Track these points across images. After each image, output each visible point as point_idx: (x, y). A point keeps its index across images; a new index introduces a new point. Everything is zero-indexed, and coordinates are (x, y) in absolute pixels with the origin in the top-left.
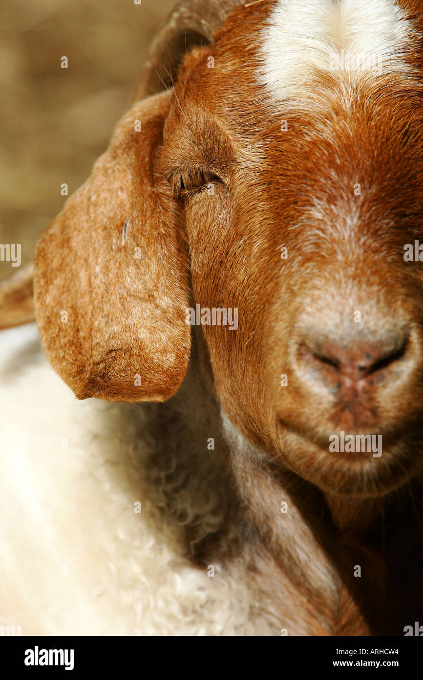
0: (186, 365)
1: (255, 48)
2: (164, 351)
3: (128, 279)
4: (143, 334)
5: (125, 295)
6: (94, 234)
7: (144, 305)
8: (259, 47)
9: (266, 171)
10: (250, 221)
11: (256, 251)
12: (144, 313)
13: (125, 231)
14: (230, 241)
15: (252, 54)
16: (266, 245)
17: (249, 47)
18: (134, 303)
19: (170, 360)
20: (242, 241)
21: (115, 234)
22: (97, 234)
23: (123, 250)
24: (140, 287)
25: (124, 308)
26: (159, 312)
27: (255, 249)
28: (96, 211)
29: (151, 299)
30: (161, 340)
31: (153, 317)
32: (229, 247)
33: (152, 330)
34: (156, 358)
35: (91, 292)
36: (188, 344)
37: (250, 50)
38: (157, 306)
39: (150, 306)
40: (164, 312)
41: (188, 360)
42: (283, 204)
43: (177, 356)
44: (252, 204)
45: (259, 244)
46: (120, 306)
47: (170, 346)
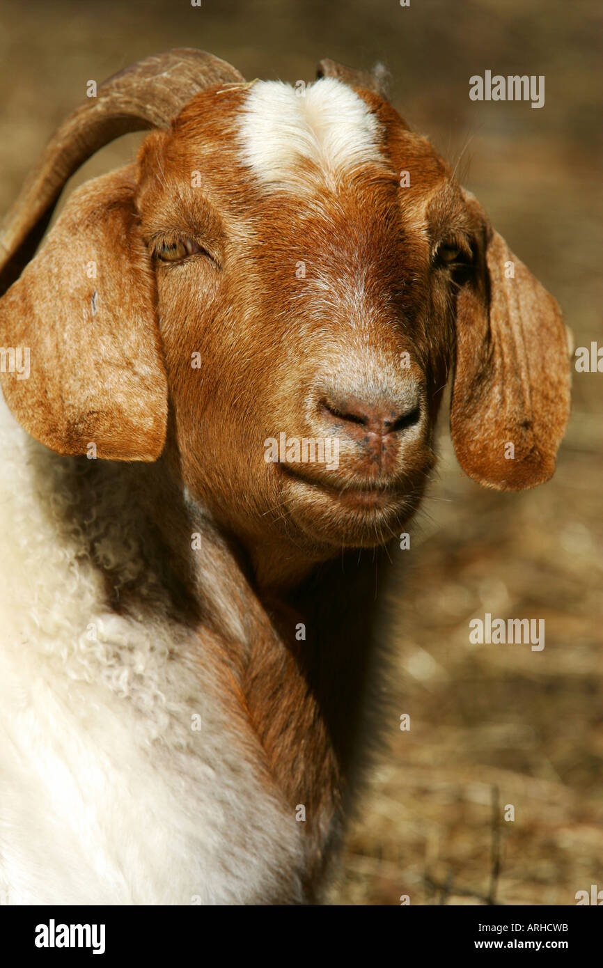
0: (164, 429)
1: (232, 133)
2: (142, 415)
3: (103, 347)
4: (120, 399)
5: (101, 362)
6: (59, 303)
7: (121, 372)
8: (237, 132)
9: (257, 246)
10: (240, 291)
11: (247, 318)
12: (121, 380)
13: (93, 302)
14: (217, 308)
15: (230, 138)
16: (258, 313)
17: (226, 131)
18: (111, 369)
19: (149, 423)
20: (231, 308)
21: (83, 304)
22: (63, 304)
23: (95, 320)
24: (117, 355)
25: (100, 374)
26: (136, 379)
27: (246, 317)
28: (60, 282)
29: (130, 367)
30: (138, 405)
31: (130, 383)
32: (215, 315)
33: (129, 395)
34: (135, 421)
35: (59, 357)
36: (165, 410)
37: (227, 134)
38: (135, 374)
39: (127, 374)
40: (143, 379)
41: (166, 424)
42: (280, 276)
43: (155, 420)
44: (242, 275)
45: (249, 313)
46: (96, 372)
47: (147, 411)
